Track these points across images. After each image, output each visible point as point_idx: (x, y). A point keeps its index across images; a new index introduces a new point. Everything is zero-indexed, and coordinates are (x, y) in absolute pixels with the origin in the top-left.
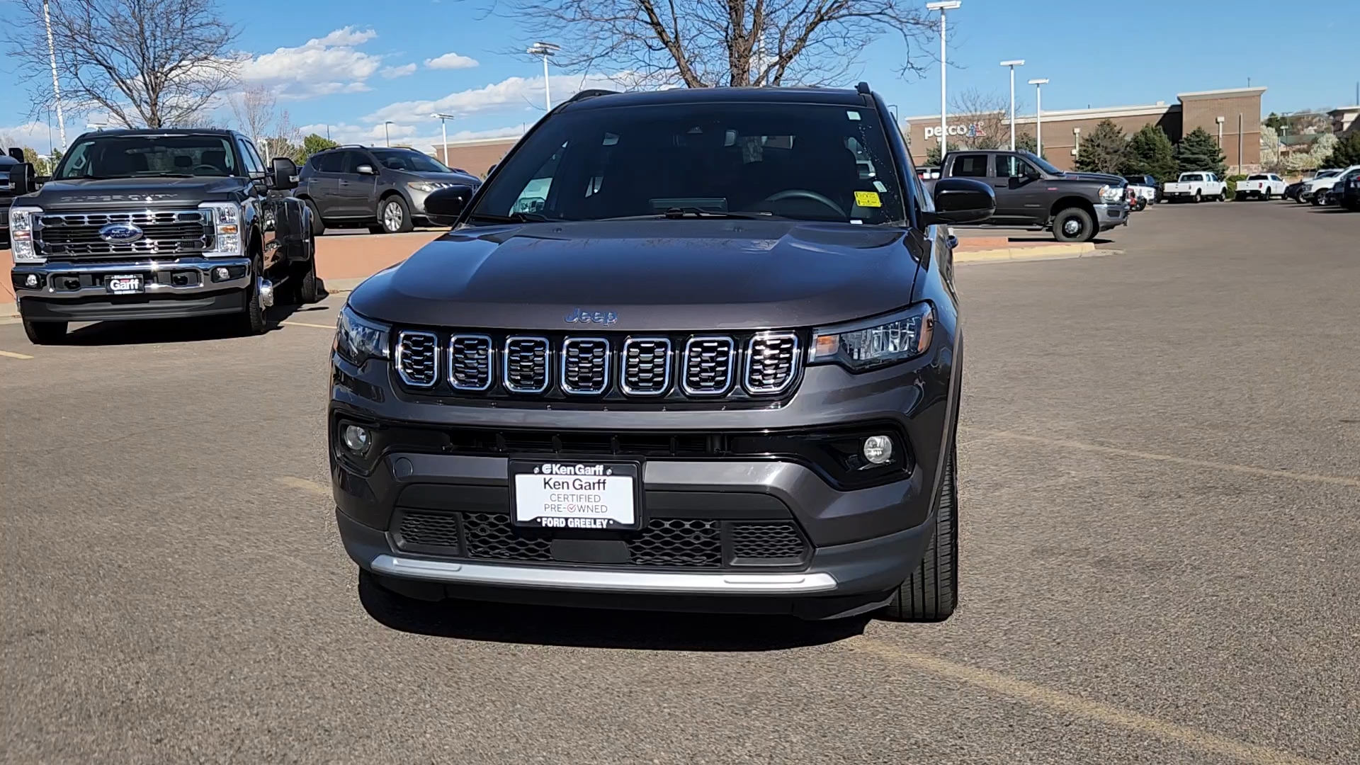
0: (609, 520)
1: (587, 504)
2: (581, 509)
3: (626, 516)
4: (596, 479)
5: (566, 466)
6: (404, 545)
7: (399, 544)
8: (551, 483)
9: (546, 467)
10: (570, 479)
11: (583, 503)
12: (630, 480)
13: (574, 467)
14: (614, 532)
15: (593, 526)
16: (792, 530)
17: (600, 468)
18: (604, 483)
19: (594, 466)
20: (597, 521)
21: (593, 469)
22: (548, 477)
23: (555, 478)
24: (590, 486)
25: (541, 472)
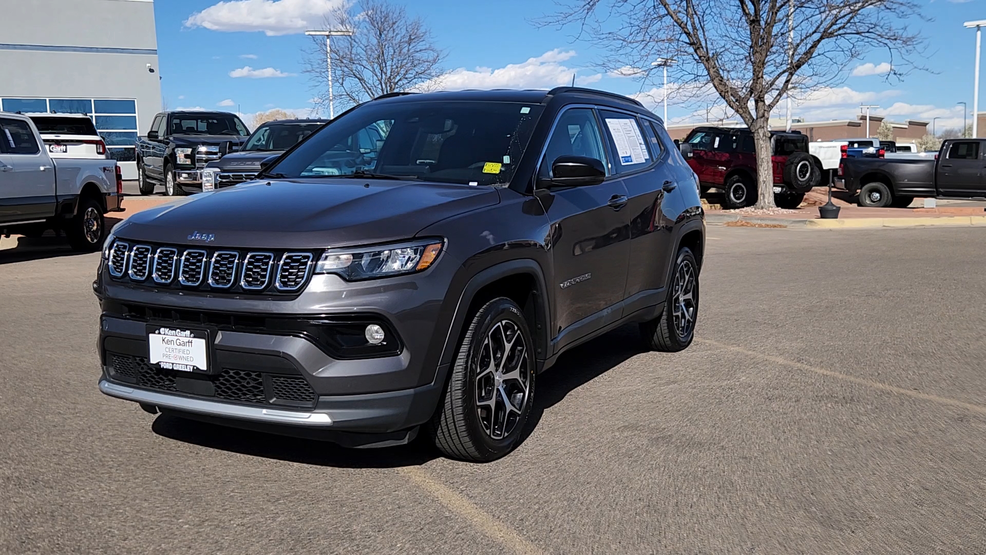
0: (194, 366)
1: (183, 355)
2: (181, 358)
3: (202, 365)
4: (187, 340)
5: (172, 330)
6: (114, 375)
7: (111, 374)
8: (166, 340)
9: (162, 330)
10: (174, 338)
11: (181, 354)
12: (204, 341)
13: (176, 330)
14: (196, 374)
15: (186, 370)
16: (305, 383)
17: (188, 332)
18: (191, 342)
19: (185, 331)
20: (188, 366)
21: (185, 333)
22: (164, 336)
23: (168, 338)
24: (184, 344)
25: (159, 333)
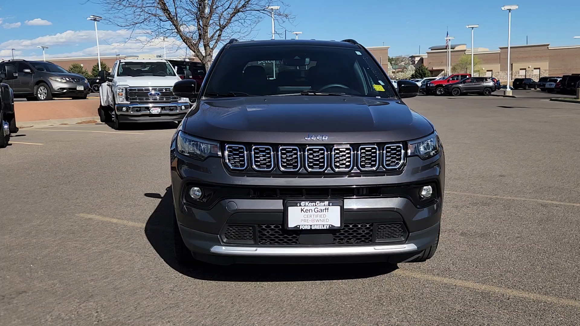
0: (330, 225)
1: (320, 218)
2: (318, 221)
3: (337, 223)
4: (324, 208)
5: (312, 202)
6: (226, 241)
8: (304, 210)
9: (303, 203)
10: (313, 208)
11: (318, 218)
12: (339, 207)
13: (315, 202)
14: (332, 231)
15: (323, 228)
16: (400, 226)
17: (326, 203)
18: (328, 209)
19: (324, 202)
20: (325, 226)
21: (324, 203)
22: (303, 208)
23: (306, 208)
24: (322, 211)
25: (300, 206)
